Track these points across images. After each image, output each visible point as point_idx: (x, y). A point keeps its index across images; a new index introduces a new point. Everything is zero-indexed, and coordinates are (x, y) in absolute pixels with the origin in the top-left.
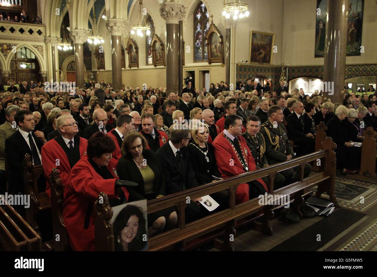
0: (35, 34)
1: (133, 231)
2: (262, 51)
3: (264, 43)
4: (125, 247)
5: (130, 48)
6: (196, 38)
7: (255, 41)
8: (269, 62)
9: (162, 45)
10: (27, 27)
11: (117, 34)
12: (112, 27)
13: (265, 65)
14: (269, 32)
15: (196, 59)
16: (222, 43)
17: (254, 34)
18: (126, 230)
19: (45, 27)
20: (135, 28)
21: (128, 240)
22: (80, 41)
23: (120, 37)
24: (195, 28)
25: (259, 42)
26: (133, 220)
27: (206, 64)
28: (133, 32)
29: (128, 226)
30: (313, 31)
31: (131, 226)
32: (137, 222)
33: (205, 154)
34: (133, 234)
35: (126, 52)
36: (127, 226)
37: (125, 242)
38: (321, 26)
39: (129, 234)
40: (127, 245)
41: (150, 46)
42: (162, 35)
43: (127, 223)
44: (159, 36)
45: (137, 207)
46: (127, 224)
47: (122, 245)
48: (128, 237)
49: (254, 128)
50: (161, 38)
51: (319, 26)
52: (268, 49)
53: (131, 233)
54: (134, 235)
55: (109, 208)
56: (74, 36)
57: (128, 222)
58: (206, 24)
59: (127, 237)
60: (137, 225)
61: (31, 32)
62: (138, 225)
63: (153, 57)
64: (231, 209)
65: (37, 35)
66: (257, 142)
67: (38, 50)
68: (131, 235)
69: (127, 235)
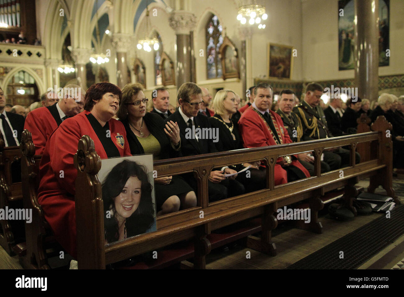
0: (34, 57)
1: (133, 200)
2: (281, 65)
3: (283, 56)
4: (120, 223)
5: (137, 68)
6: (208, 53)
7: (273, 55)
8: (288, 77)
9: (172, 63)
10: (25, 49)
11: (122, 50)
12: (116, 43)
13: (285, 80)
14: (287, 44)
15: (209, 76)
16: (237, 57)
17: (272, 47)
18: (121, 198)
19: (45, 48)
20: (142, 42)
21: (126, 214)
22: (82, 61)
23: (125, 55)
24: (207, 43)
25: (277, 55)
26: (132, 183)
27: (221, 80)
28: (139, 47)
29: (126, 192)
30: (336, 43)
31: (131, 192)
32: (140, 187)
33: (231, 129)
34: (133, 205)
35: (133, 73)
36: (124, 191)
37: (121, 216)
38: (344, 36)
39: (128, 204)
40: (125, 221)
41: (158, 65)
42: (172, 52)
43: (124, 187)
44: (168, 53)
45: (139, 164)
46: (124, 189)
47: (116, 219)
48: (126, 209)
49: (288, 102)
50: (171, 56)
51: (342, 37)
52: (287, 63)
53: (130, 204)
54: (135, 208)
55: (95, 156)
56: (76, 57)
57: (126, 186)
58: (219, 37)
59: (124, 208)
60: (138, 192)
61: (30, 54)
62: (140, 193)
63: (162, 77)
64: (269, 189)
65: (36, 57)
66: (293, 122)
67: (37, 73)
68: (131, 206)
69: (124, 206)
